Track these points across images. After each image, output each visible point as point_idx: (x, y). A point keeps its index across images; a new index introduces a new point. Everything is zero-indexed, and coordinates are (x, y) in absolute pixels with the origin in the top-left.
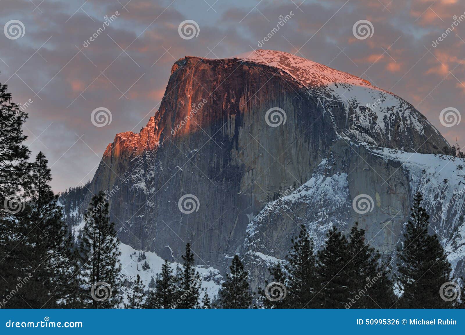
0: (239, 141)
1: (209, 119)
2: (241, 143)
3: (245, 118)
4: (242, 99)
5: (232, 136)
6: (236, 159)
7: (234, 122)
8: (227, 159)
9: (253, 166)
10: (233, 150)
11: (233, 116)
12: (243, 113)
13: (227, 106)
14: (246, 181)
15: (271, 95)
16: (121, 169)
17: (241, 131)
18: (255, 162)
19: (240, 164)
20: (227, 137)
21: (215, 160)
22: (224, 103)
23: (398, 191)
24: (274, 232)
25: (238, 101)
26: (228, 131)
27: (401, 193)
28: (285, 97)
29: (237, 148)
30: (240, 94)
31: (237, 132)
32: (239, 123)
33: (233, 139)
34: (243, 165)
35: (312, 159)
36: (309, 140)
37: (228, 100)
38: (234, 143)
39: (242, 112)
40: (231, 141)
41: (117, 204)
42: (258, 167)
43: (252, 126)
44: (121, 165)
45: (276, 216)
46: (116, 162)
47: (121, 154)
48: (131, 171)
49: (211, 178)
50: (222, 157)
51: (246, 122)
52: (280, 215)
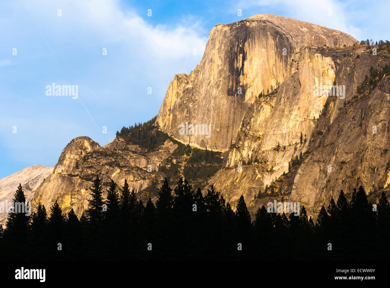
0: (244, 70)
1: (228, 59)
2: (245, 72)
3: (248, 54)
4: (246, 43)
5: (240, 67)
6: (243, 80)
7: (241, 58)
8: (238, 82)
9: (252, 84)
10: (241, 75)
11: (241, 55)
12: (246, 53)
13: (237, 50)
14: (248, 95)
15: (262, 37)
16: (178, 95)
17: (246, 63)
18: (253, 81)
19: (245, 84)
20: (237, 68)
21: (231, 83)
22: (236, 48)
23: (329, 73)
25: (244, 45)
26: (238, 65)
27: (331, 74)
28: (269, 37)
29: (243, 75)
30: (245, 41)
31: (243, 65)
32: (244, 59)
33: (241, 69)
34: (247, 85)
35: (284, 72)
36: (282, 60)
37: (238, 46)
38: (242, 72)
39: (245, 51)
40: (240, 71)
41: (175, 116)
42: (255, 84)
43: (251, 59)
44: (177, 93)
45: (259, 108)
46: (175, 92)
47: (178, 86)
48: (184, 96)
49: (229, 95)
50: (234, 81)
51: (248, 57)
52: (262, 107)
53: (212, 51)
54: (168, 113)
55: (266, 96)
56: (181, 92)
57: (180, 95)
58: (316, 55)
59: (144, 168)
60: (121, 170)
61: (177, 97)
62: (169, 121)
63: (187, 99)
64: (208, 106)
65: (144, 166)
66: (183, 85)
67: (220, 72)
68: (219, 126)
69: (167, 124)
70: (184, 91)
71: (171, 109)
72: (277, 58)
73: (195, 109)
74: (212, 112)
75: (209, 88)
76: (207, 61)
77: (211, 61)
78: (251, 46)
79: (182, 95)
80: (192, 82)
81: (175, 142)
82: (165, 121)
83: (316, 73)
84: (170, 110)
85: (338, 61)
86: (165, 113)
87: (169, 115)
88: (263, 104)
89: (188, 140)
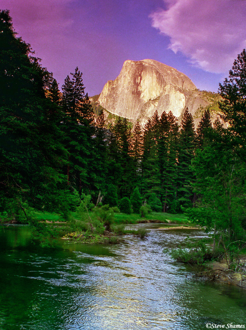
1: (133, 78)
2: (141, 85)
3: (143, 77)
6: (140, 89)
8: (137, 89)
9: (144, 91)
10: (139, 87)
11: (140, 77)
13: (138, 74)
14: (142, 96)
15: (150, 72)
17: (141, 81)
18: (145, 90)
20: (137, 83)
21: (134, 89)
25: (141, 73)
26: (138, 81)
27: (183, 101)
28: (154, 73)
30: (142, 71)
31: (140, 82)
32: (141, 79)
34: (141, 91)
36: (159, 85)
37: (138, 73)
38: (139, 85)
41: (107, 100)
42: (145, 91)
43: (144, 80)
44: (109, 89)
45: (149, 105)
46: (107, 88)
47: (109, 86)
49: (133, 94)
53: (125, 72)
55: (153, 100)
56: (110, 89)
58: (178, 91)
61: (109, 91)
62: (104, 101)
63: (113, 92)
64: (123, 97)
66: (111, 86)
67: (129, 83)
68: (128, 107)
69: (103, 103)
70: (112, 89)
72: (157, 83)
73: (116, 98)
74: (125, 100)
75: (123, 89)
76: (123, 76)
77: (125, 76)
78: (144, 74)
79: (111, 90)
81: (108, 112)
82: (102, 101)
83: (177, 98)
84: (105, 97)
85: (187, 97)
86: (102, 98)
87: (105, 99)
88: (151, 104)
89: (113, 111)
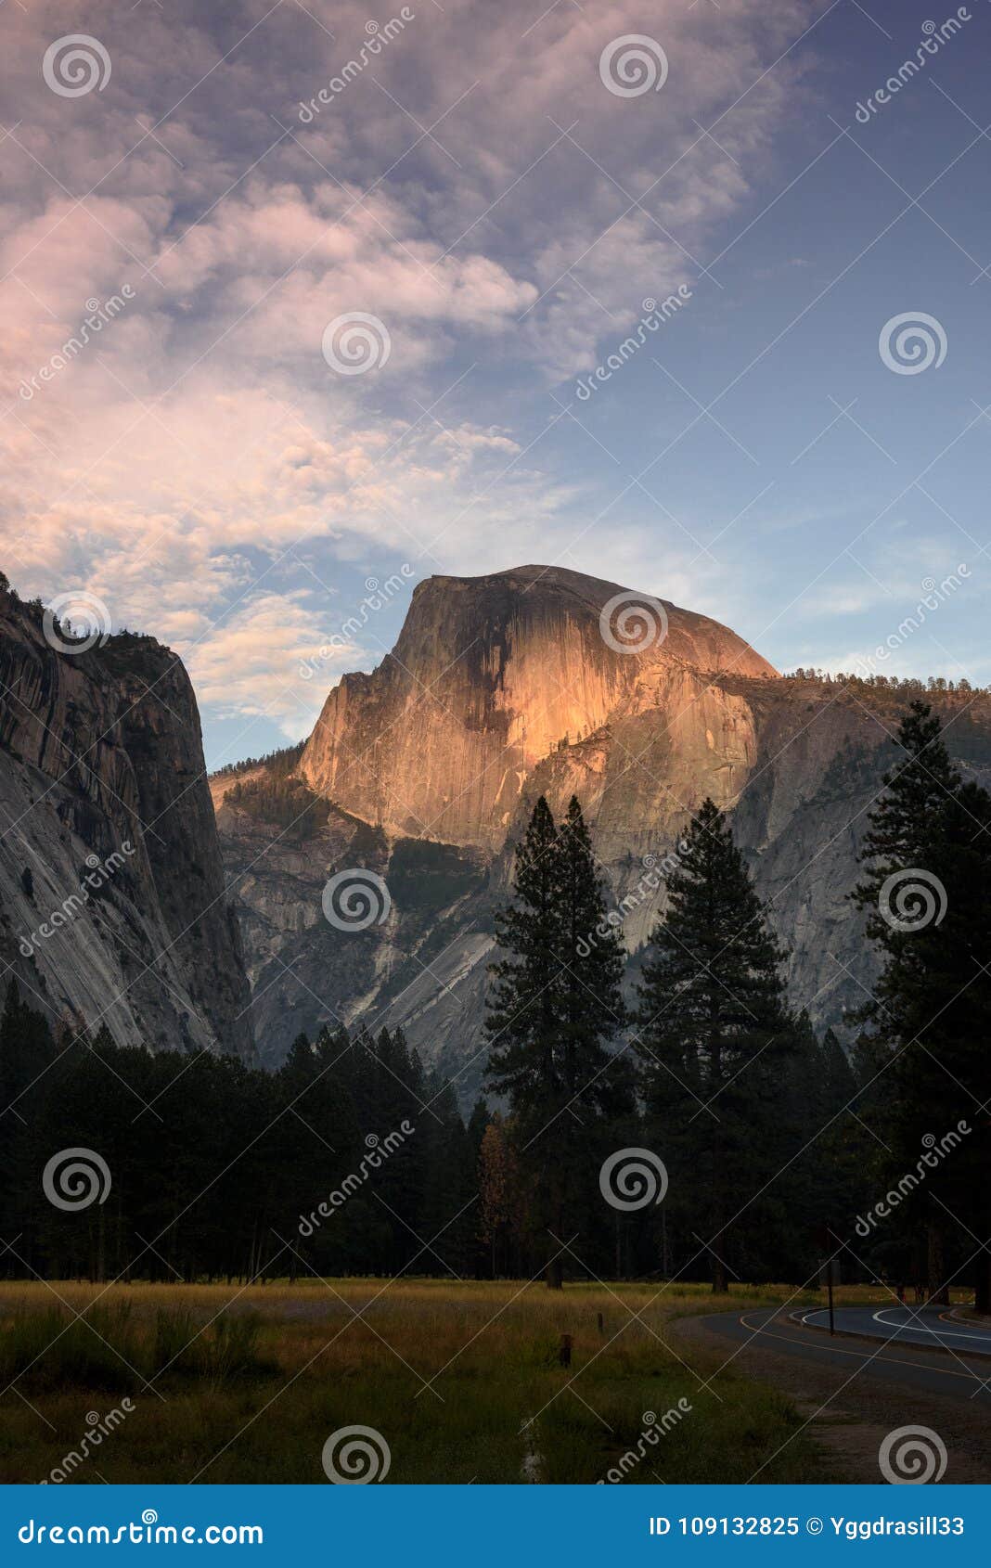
0: (505, 680)
1: (464, 653)
2: (508, 682)
3: (514, 646)
4: (509, 626)
5: (495, 673)
6: (502, 702)
7: (498, 655)
8: (490, 704)
9: (524, 711)
10: (498, 691)
11: (498, 648)
12: (510, 645)
13: (488, 636)
14: (515, 732)
15: (549, 619)
16: (349, 719)
17: (508, 667)
18: (527, 705)
19: (507, 710)
20: (489, 674)
21: (473, 704)
22: (485, 632)
23: (738, 727)
24: (560, 790)
25: (503, 628)
26: (490, 667)
27: (743, 729)
28: (568, 621)
29: (502, 689)
30: (506, 620)
31: (502, 669)
32: (505, 657)
33: (497, 676)
34: (511, 711)
35: (606, 697)
36: (602, 672)
37: (490, 629)
38: (499, 683)
39: (508, 642)
40: (494, 679)
41: (344, 764)
42: (531, 711)
43: (522, 660)
44: (349, 714)
45: (562, 769)
47: (350, 700)
48: (362, 720)
49: (469, 727)
50: (482, 700)
51: (515, 655)
52: (568, 768)
53: (426, 630)
54: (328, 754)
55: (576, 746)
56: (355, 712)
57: (354, 718)
58: (710, 688)
59: (299, 874)
60: (257, 879)
61: (349, 723)
62: (330, 772)
63: (369, 727)
64: (419, 746)
65: (298, 872)
66: (360, 697)
67: (448, 677)
68: (448, 791)
69: (325, 779)
70: (362, 710)
71: (336, 745)
72: (587, 666)
73: (387, 751)
74: (430, 761)
75: (419, 708)
76: (412, 650)
77: (424, 651)
78: (520, 633)
79: (358, 717)
80: (376, 691)
81: (350, 819)
82: (321, 770)
83: (710, 724)
84: (331, 749)
85: (760, 707)
86: (319, 755)
87: (330, 759)
88: (569, 762)
89: (376, 814)
